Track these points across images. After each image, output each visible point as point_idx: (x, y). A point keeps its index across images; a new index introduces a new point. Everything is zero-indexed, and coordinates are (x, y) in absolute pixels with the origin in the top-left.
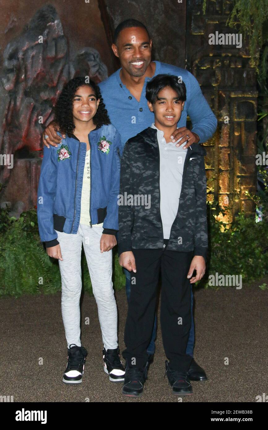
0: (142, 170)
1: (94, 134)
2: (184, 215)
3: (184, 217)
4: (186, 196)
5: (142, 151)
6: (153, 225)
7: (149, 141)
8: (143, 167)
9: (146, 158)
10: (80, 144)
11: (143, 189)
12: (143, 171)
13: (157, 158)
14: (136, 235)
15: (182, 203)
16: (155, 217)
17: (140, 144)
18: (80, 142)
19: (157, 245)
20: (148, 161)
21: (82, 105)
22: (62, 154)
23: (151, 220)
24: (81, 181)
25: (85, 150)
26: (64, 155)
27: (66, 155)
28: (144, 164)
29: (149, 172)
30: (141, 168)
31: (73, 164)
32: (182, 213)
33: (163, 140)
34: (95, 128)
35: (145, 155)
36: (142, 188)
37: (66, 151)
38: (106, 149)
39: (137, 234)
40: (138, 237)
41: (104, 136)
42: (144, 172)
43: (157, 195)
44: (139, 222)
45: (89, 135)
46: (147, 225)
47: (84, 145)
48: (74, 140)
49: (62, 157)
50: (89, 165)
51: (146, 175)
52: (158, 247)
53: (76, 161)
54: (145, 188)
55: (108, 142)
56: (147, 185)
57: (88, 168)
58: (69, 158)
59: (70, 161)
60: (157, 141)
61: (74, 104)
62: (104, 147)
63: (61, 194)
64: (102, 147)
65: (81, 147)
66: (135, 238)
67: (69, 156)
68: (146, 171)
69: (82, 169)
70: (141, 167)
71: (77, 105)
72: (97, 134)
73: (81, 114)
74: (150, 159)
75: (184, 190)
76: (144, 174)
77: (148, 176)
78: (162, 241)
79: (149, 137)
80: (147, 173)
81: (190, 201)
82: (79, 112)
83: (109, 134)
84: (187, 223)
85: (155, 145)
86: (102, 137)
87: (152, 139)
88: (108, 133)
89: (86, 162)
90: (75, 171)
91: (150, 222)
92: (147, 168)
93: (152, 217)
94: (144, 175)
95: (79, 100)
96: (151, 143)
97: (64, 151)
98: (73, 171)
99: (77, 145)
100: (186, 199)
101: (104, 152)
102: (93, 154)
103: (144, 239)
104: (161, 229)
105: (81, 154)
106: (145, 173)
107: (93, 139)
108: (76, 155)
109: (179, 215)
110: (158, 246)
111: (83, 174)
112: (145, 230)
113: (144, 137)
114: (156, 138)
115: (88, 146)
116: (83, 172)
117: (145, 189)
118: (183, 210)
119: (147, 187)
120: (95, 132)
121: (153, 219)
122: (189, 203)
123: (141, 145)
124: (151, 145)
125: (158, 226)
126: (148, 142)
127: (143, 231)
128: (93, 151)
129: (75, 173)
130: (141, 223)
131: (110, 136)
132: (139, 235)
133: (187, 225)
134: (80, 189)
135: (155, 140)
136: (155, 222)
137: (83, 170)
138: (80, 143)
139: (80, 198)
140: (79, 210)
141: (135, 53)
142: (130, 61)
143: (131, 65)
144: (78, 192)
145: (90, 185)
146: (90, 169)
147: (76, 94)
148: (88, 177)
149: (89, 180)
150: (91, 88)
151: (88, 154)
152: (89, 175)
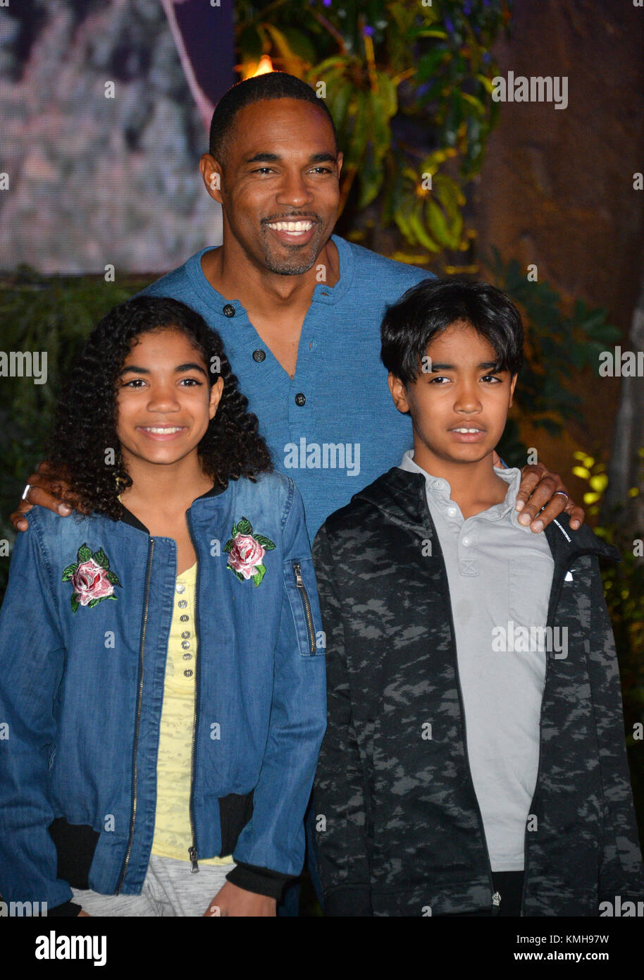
0: (388, 625)
1: (210, 508)
2: (566, 781)
3: (569, 788)
4: (570, 712)
5: (378, 559)
6: (449, 820)
7: (398, 517)
8: (391, 615)
9: (401, 581)
10: (150, 544)
11: (400, 692)
12: (391, 631)
13: (436, 577)
14: (387, 865)
15: (554, 737)
16: (451, 791)
17: (368, 534)
18: (151, 535)
19: (471, 898)
20: (407, 593)
21: (149, 404)
22: (85, 583)
23: (440, 802)
24: (157, 683)
25: (171, 566)
26: (93, 586)
27: (99, 586)
28: (392, 604)
29: (416, 632)
30: (384, 620)
31: (126, 620)
32: (556, 774)
33: (453, 511)
34: (208, 487)
35: (393, 570)
36: (396, 689)
37: (98, 570)
38: (252, 565)
39: (393, 861)
40: (394, 872)
41: (243, 519)
42: (398, 634)
43: (453, 711)
44: (396, 816)
45: (188, 513)
46: (424, 825)
47: (169, 547)
48: (128, 529)
49: (84, 594)
50: (190, 626)
51: (407, 643)
52: (474, 905)
53: (137, 609)
54: (406, 688)
55: (261, 539)
56: (411, 677)
57: (186, 635)
58: (114, 596)
59: (115, 610)
60: (429, 516)
61: (119, 399)
62: (247, 557)
63: (81, 738)
64: (240, 559)
65: (155, 555)
66: (382, 878)
67: (110, 590)
68: (405, 628)
69: (160, 636)
70: (384, 616)
71: (131, 405)
72: (219, 510)
73: (148, 436)
74: (412, 583)
75: (559, 689)
76: (398, 638)
77: (413, 645)
78: (485, 880)
79: (398, 503)
80: (406, 633)
81: (584, 730)
82: (142, 428)
83: (262, 512)
84: (583, 812)
85: (422, 529)
86: (238, 520)
87: (411, 509)
88: (258, 507)
89: (177, 612)
90: (135, 646)
91: (438, 813)
92: (406, 619)
93: (443, 794)
94: (399, 643)
95: (137, 384)
96: (408, 526)
97: (92, 568)
98: (129, 647)
99: (142, 548)
100: (567, 724)
101: (247, 577)
102: (205, 583)
103: (418, 880)
104: (477, 834)
105: (159, 579)
106: (401, 636)
107: (205, 527)
108: (137, 587)
109: (548, 782)
110: (474, 902)
111: (165, 656)
112: (419, 845)
113: (380, 507)
114: (422, 504)
115: (184, 550)
116: (166, 649)
117: (405, 694)
118: (561, 764)
119: (414, 684)
120: (212, 501)
121: (445, 800)
122: (582, 737)
123: (372, 537)
124: (412, 531)
125: (465, 825)
126: (399, 523)
127: (411, 850)
128: (205, 571)
129: (134, 653)
130: (403, 818)
131: (266, 519)
132: (397, 865)
133: (583, 818)
134: (154, 716)
135: (421, 516)
136: (455, 811)
137: (165, 641)
138: (150, 538)
139: (155, 751)
140: (148, 797)
141: (285, 188)
142: (266, 215)
143: (267, 233)
144: (144, 729)
145: (192, 704)
146: (193, 643)
147: (129, 362)
148: (185, 672)
149: (191, 682)
150: (185, 338)
151: (186, 582)
152: (191, 664)
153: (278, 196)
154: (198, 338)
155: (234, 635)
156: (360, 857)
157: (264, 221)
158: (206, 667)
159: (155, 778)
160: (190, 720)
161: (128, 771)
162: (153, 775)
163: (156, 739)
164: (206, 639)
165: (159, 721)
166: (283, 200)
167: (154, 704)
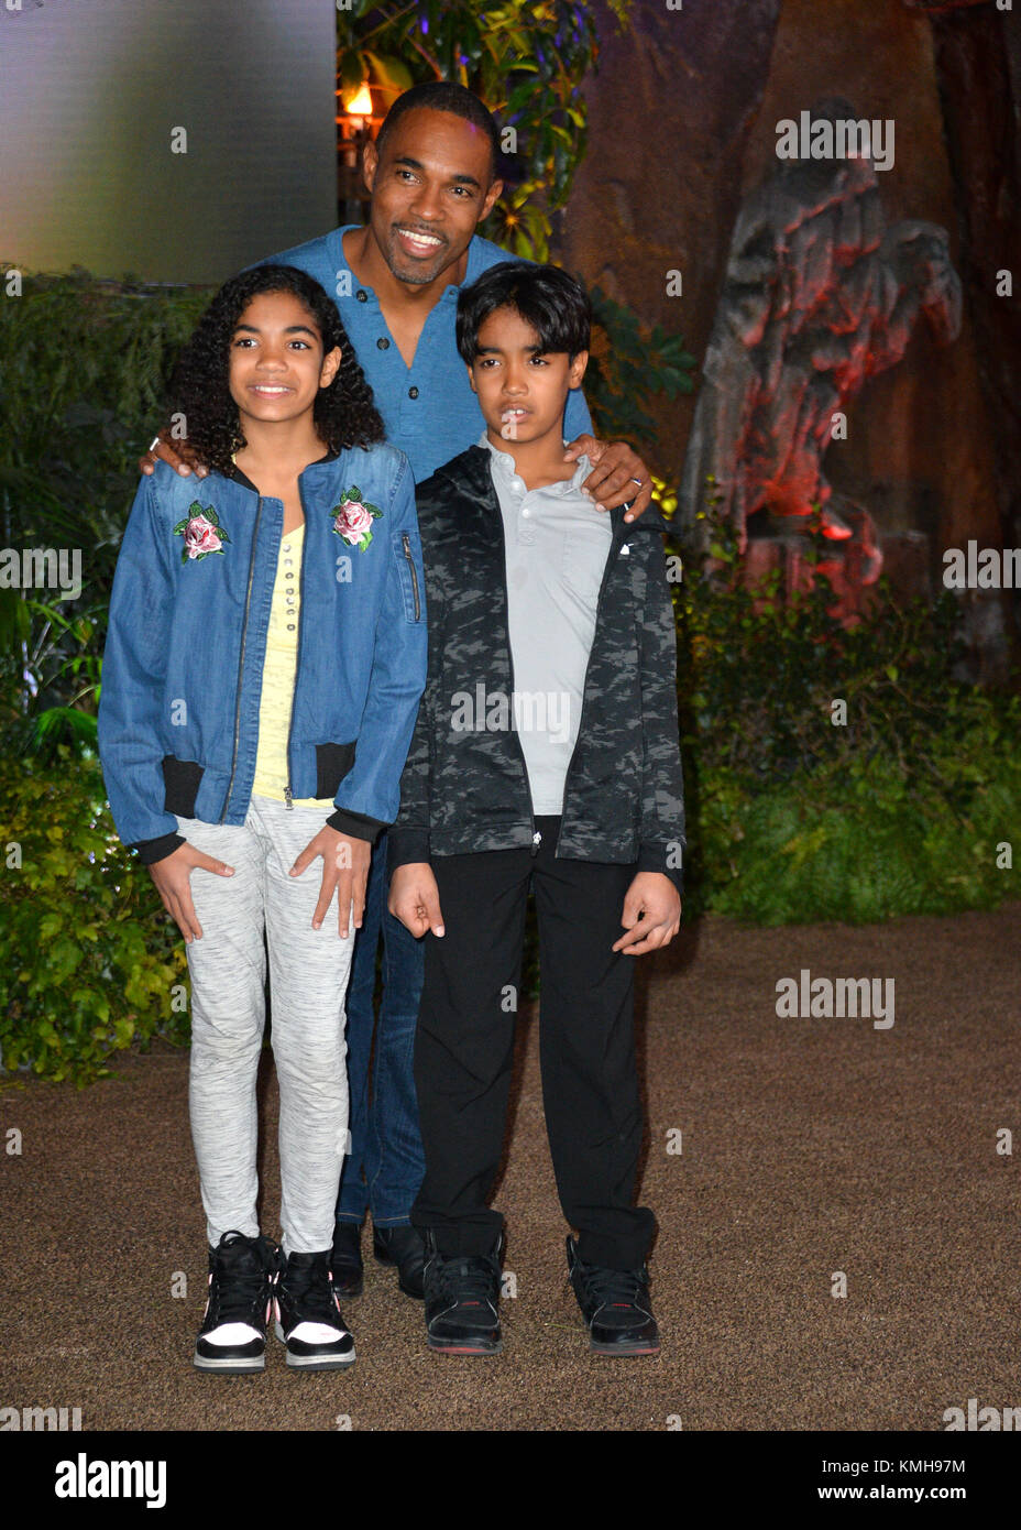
0: (448, 589)
1: (322, 474)
2: (607, 738)
3: (609, 744)
4: (616, 676)
5: (445, 528)
6: (496, 768)
7: (467, 490)
8: (451, 580)
9: (463, 548)
10: (259, 502)
11: (456, 652)
12: (451, 594)
13: (495, 545)
14: (443, 808)
15: (598, 698)
16: (500, 742)
17: (439, 505)
18: (262, 495)
19: (514, 837)
20: (467, 559)
21: (258, 363)
22: (195, 538)
23: (490, 752)
24: (261, 634)
25: (278, 525)
26: (202, 541)
27: (208, 540)
28: (452, 571)
29: (474, 595)
30: (445, 584)
31: (232, 574)
32: (597, 731)
33: (517, 484)
34: (322, 453)
35: (457, 538)
36: (453, 648)
37: (208, 526)
38: (360, 528)
39: (448, 804)
40: (450, 814)
41: (354, 487)
42: (457, 597)
43: (502, 669)
44: (453, 763)
45: (301, 479)
46: (474, 772)
47: (276, 507)
48: (240, 489)
49: (194, 547)
50: (295, 583)
51: (466, 605)
52: (514, 843)
53: (245, 564)
54: (462, 647)
55: (369, 508)
56: (467, 637)
57: (290, 591)
58: (221, 551)
59: (223, 561)
60: (493, 488)
61: (231, 357)
62: (355, 523)
64: (347, 524)
65: (265, 514)
66: (440, 820)
67: (219, 546)
68: (462, 592)
69: (265, 591)
70: (446, 580)
71: (243, 366)
72: (330, 477)
73: (256, 394)
74: (473, 550)
75: (607, 655)
76: (456, 601)
77: (470, 608)
78: (528, 821)
79: (467, 476)
80: (464, 597)
81: (628, 692)
82: (252, 386)
83: (372, 481)
84: (620, 766)
85: (486, 501)
86: (349, 488)
87: (480, 482)
88: (369, 478)
89: (282, 569)
90: (240, 598)
91: (486, 761)
92: (464, 583)
93: (492, 744)
94: (457, 606)
95: (246, 343)
96: (474, 499)
97: (202, 524)
98: (235, 600)
99: (252, 508)
100: (612, 686)
101: (354, 543)
102: (311, 545)
103: (468, 821)
104: (522, 780)
105: (265, 537)
106: (459, 599)
107: (314, 492)
108: (245, 542)
109: (589, 738)
110: (517, 840)
111: (269, 610)
112: (470, 790)
113: (453, 480)
114: (487, 477)
115: (292, 511)
116: (270, 603)
117: (462, 653)
118: (603, 723)
119: (470, 644)
120: (324, 468)
121: (494, 750)
122: (624, 699)
123: (443, 508)
124: (477, 503)
125: (512, 773)
126: (467, 494)
127: (463, 795)
128: (312, 533)
129: (239, 605)
130: (456, 765)
131: (376, 489)
132: (451, 808)
133: (620, 771)
134: (257, 665)
135: (487, 489)
136: (502, 759)
137: (269, 596)
138: (260, 499)
139: (258, 697)
140: (251, 738)
141: (420, 200)
142: (398, 220)
143: (395, 238)
144: (247, 678)
145: (294, 656)
146: (296, 599)
147: (243, 321)
148: (288, 626)
149: (293, 637)
150: (297, 302)
151: (292, 544)
152: (294, 619)
153: (412, 205)
154: (312, 304)
155: (335, 596)
156: (422, 803)
157: (395, 225)
158: (307, 623)
159: (257, 722)
160: (292, 672)
161: (230, 714)
162: (255, 718)
163: (259, 686)
164: (309, 597)
165: (262, 669)
166: (414, 211)
167: (258, 654)
